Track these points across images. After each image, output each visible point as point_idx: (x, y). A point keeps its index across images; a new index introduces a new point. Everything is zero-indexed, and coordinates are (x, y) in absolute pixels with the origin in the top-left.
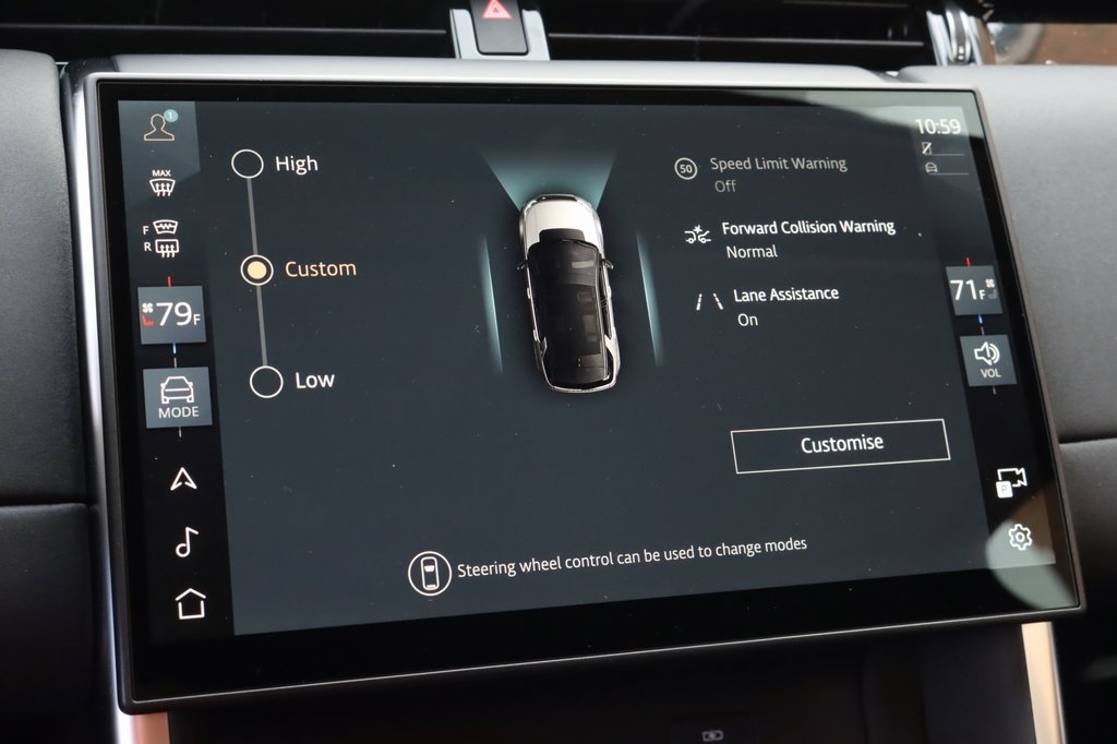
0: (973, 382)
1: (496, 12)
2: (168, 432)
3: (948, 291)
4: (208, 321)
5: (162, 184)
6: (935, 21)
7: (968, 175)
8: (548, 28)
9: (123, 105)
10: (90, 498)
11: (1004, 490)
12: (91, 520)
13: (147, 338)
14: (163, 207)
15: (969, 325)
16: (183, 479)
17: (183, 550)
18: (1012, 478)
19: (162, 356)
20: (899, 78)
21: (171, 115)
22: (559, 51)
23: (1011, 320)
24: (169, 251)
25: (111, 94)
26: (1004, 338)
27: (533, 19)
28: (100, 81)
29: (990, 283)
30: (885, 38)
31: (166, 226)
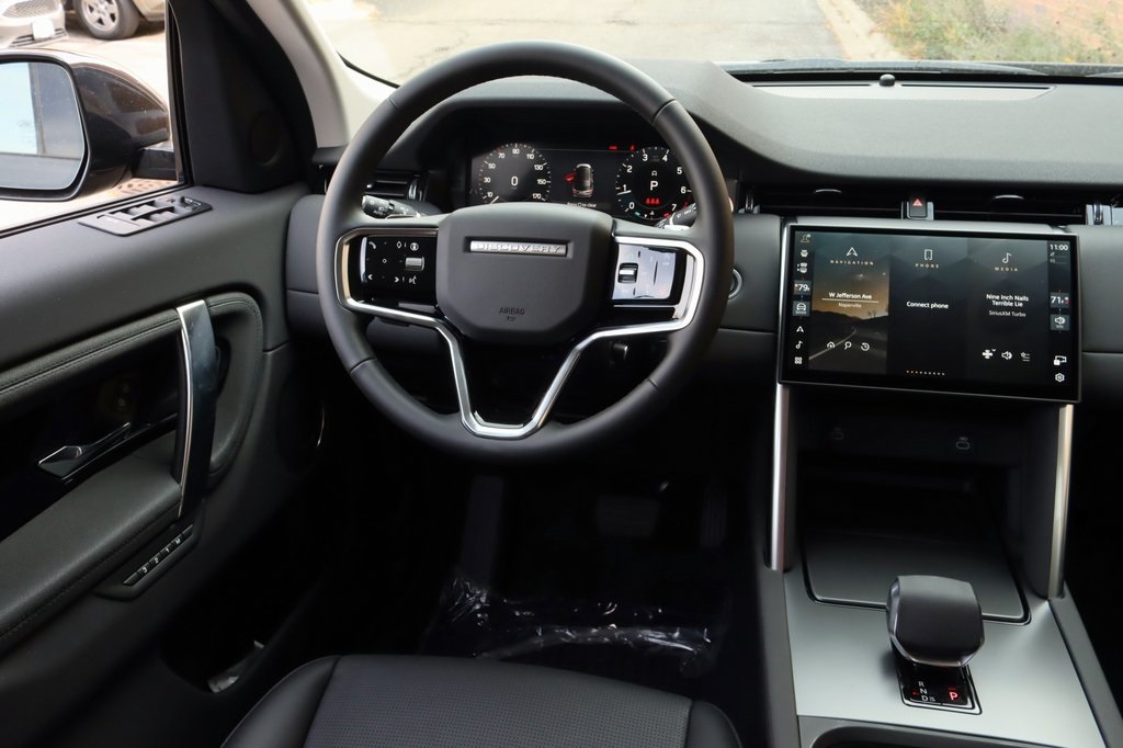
0: (1052, 328)
1: (918, 203)
2: (798, 317)
3: (1050, 300)
4: (812, 290)
5: (804, 254)
6: (1089, 208)
7: (1066, 264)
8: (935, 208)
9: (797, 233)
10: (777, 333)
11: (1057, 362)
12: (777, 338)
13: (795, 293)
14: (804, 260)
15: (1056, 311)
16: (800, 329)
17: (798, 346)
18: (1061, 359)
19: (799, 298)
20: (1063, 229)
21: (809, 236)
22: (938, 217)
23: (1072, 311)
24: (804, 271)
25: (793, 230)
26: (1068, 317)
27: (930, 205)
28: (792, 227)
29: (1067, 299)
30: (1072, 213)
31: (804, 265)
